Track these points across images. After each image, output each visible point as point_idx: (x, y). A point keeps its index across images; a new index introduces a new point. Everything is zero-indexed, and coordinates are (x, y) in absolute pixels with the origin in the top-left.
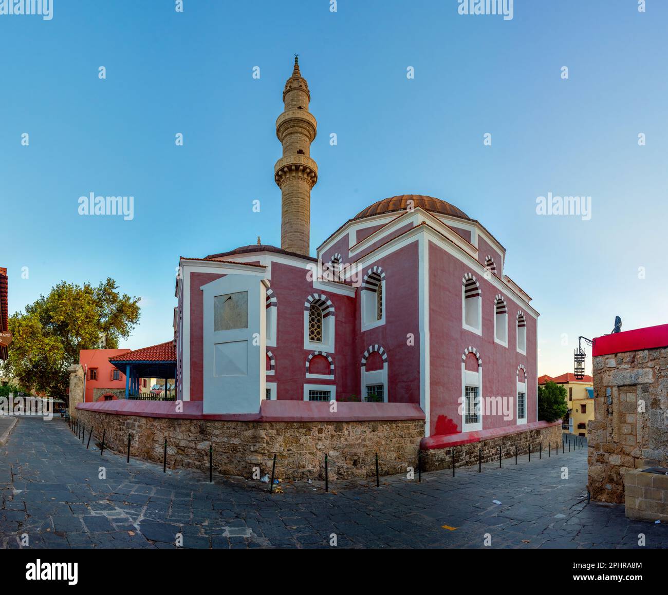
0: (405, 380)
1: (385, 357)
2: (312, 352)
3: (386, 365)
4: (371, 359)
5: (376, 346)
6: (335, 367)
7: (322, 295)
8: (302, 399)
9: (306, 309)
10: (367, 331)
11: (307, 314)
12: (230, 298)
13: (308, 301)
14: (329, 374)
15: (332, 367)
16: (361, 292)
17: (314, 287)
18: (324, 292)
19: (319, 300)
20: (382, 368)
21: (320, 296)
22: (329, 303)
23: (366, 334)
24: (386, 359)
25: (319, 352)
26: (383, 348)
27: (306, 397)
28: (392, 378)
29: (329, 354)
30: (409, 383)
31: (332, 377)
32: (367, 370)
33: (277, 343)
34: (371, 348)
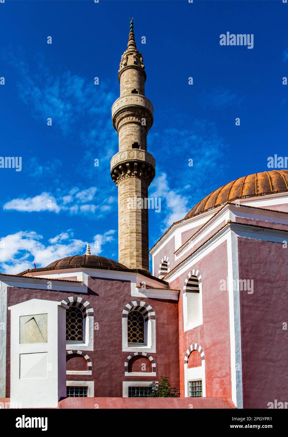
0: (219, 375)
1: (203, 355)
2: (131, 354)
3: (203, 362)
4: (192, 357)
5: (196, 345)
6: (157, 365)
7: (141, 302)
8: (121, 396)
9: (124, 316)
10: (188, 331)
11: (125, 321)
12: (33, 318)
13: (127, 309)
14: (151, 371)
15: (154, 365)
16: (183, 294)
17: (132, 296)
18: (142, 299)
19: (138, 307)
20: (200, 365)
21: (139, 303)
22: (149, 308)
23: (187, 333)
24: (203, 357)
25: (138, 353)
26: (201, 347)
27: (125, 394)
28: (209, 375)
29: (149, 355)
30: (223, 379)
31: (154, 374)
32: (190, 367)
33: (94, 348)
34: (191, 347)
